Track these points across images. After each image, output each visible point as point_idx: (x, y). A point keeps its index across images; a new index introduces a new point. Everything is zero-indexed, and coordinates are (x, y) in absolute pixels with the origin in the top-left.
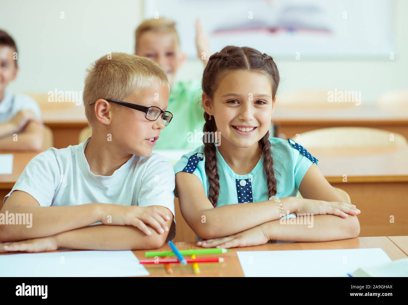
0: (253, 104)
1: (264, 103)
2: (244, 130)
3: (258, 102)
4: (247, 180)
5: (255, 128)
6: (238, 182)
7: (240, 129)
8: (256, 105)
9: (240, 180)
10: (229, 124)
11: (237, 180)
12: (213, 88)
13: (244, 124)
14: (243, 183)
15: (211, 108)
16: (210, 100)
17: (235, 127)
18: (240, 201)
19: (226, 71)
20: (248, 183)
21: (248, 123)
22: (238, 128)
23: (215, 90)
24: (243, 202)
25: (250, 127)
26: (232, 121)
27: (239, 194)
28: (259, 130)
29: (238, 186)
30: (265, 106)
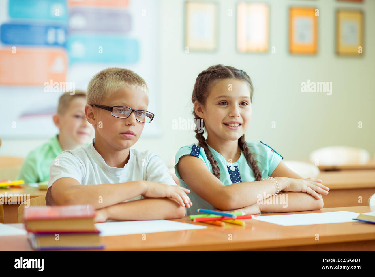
0: (239, 105)
1: (247, 104)
2: (233, 125)
3: (243, 104)
4: (236, 167)
5: (240, 124)
6: (229, 168)
7: (230, 125)
8: (241, 106)
9: (230, 167)
10: (222, 122)
11: (228, 166)
12: (205, 95)
13: (234, 120)
14: (233, 169)
15: (203, 113)
16: (202, 106)
17: (226, 124)
18: (233, 181)
19: (216, 81)
20: (236, 169)
21: (236, 119)
22: (228, 124)
23: (208, 96)
24: (235, 182)
25: (237, 123)
26: (224, 119)
27: (231, 177)
28: (243, 126)
29: (230, 170)
30: (247, 106)
